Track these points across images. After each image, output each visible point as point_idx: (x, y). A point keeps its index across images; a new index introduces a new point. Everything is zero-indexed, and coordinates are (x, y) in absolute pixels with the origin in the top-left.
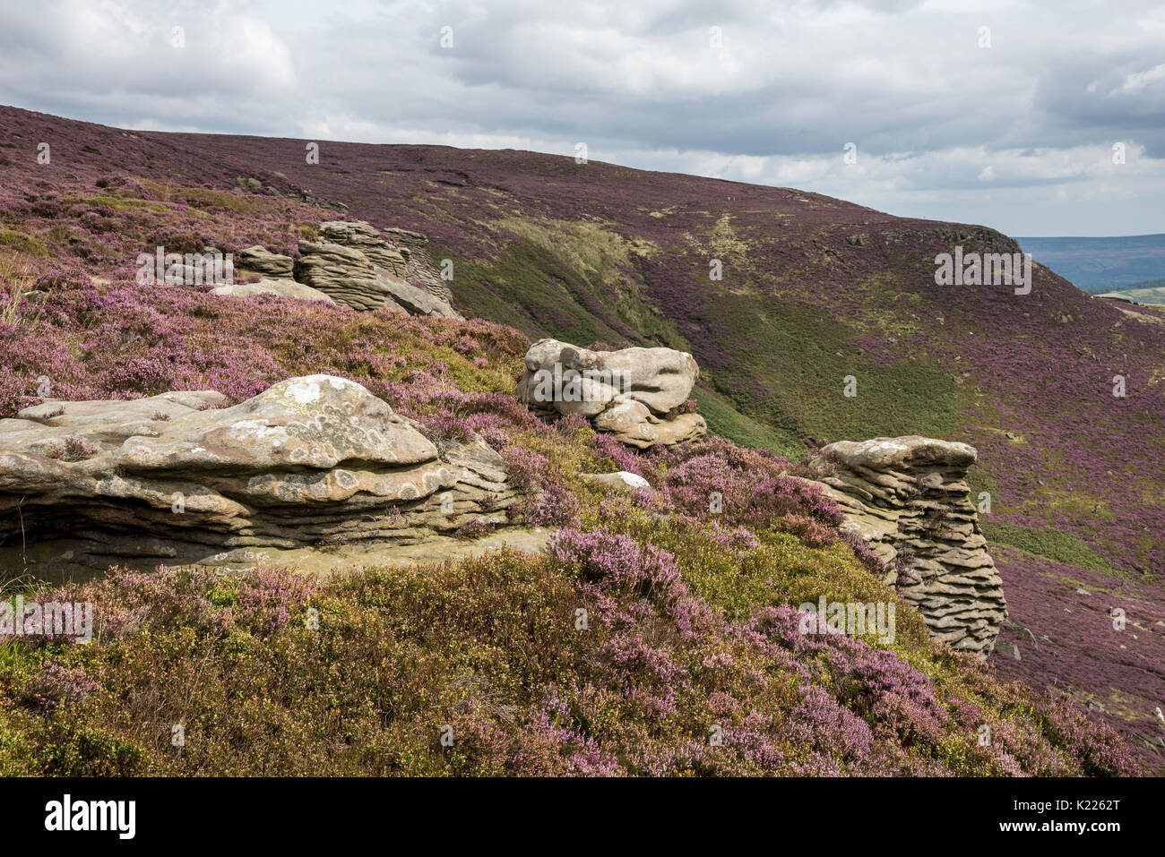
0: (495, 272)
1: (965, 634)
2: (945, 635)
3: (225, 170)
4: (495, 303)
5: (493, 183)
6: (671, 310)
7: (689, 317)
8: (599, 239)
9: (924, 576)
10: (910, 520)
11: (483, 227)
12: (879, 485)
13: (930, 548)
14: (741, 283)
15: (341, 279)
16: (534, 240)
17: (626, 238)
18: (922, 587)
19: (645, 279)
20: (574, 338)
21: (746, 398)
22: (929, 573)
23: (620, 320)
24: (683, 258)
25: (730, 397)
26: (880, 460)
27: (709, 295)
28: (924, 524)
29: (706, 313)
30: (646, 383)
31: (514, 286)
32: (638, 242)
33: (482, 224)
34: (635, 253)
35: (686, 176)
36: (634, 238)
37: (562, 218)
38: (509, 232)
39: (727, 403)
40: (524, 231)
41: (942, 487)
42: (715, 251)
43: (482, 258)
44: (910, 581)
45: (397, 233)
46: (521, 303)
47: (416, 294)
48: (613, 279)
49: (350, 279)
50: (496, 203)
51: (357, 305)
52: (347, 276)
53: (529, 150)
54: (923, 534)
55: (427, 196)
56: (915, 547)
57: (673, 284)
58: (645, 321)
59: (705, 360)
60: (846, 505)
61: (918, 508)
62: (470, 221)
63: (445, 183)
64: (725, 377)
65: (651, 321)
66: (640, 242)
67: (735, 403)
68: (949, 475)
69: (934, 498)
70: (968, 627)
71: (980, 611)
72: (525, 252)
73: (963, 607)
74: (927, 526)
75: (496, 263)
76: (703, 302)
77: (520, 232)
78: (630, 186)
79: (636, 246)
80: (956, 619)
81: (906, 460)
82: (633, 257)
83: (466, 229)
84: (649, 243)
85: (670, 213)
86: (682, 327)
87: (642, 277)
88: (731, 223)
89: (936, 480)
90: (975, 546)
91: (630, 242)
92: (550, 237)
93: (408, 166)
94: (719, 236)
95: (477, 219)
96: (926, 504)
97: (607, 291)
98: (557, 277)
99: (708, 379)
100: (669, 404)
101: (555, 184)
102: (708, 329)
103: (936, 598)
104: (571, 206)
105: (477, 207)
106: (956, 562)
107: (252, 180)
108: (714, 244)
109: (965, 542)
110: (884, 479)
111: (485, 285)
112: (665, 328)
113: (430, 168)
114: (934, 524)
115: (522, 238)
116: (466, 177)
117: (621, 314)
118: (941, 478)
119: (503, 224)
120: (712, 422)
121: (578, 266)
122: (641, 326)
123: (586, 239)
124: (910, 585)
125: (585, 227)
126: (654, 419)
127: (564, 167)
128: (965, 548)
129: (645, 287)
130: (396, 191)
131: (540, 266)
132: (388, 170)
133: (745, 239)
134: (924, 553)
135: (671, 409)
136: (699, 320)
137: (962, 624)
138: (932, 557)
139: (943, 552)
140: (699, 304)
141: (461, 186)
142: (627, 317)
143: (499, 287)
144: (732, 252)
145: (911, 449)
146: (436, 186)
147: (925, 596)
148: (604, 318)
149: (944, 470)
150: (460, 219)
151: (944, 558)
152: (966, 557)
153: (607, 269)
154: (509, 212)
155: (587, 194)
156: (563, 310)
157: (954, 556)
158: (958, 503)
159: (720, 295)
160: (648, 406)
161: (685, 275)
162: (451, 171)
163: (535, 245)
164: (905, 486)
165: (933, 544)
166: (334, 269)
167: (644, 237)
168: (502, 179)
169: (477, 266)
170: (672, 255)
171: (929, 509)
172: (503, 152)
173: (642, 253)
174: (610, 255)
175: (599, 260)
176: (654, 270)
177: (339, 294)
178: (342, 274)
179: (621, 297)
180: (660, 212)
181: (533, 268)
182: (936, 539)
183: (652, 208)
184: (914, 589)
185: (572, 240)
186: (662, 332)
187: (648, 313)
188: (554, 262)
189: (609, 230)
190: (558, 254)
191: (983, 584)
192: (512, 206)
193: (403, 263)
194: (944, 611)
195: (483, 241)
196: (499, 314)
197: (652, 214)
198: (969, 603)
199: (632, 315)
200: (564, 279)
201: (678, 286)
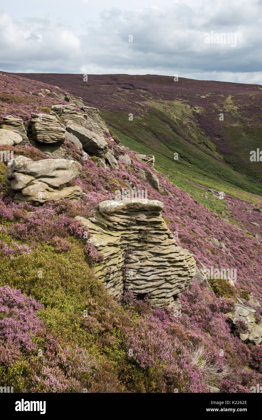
0: (142, 121)
1: (164, 282)
2: (153, 283)
3: (36, 87)
4: (142, 132)
5: (143, 88)
6: (209, 133)
7: (215, 135)
8: (182, 107)
9: (140, 258)
10: (129, 235)
11: (138, 104)
12: (110, 221)
13: (143, 246)
14: (235, 122)
15: (47, 127)
16: (157, 108)
17: (192, 106)
18: (139, 263)
19: (199, 121)
20: (172, 144)
21: (237, 165)
22: (142, 257)
23: (189, 137)
24: (213, 113)
25: (231, 165)
26: (109, 210)
27: (223, 127)
28: (139, 236)
29: (222, 133)
30: (48, 174)
31: (149, 126)
32: (196, 108)
33: (138, 103)
34: (195, 112)
35: (215, 81)
36: (194, 106)
37: (168, 100)
38: (148, 106)
39: (230, 167)
40: (154, 105)
41: (147, 220)
42: (225, 110)
43: (138, 116)
44: (132, 261)
45: (87, 108)
46: (152, 132)
47: (86, 131)
48: (187, 122)
49: (50, 127)
50: (143, 95)
51: (53, 137)
52: (49, 126)
53: (156, 74)
54: (139, 241)
55: (118, 93)
56: (135, 246)
57: (209, 123)
58: (199, 137)
59: (221, 151)
60: (95, 230)
61: (134, 230)
62: (134, 102)
63: (124, 88)
64: (229, 157)
65: (201, 137)
66: (197, 108)
67: (233, 167)
68: (150, 215)
69: (143, 225)
70: (165, 279)
71: (172, 272)
72: (153, 112)
73: (161, 270)
74: (140, 237)
75: (143, 118)
76: (220, 129)
77: (152, 106)
78: (193, 87)
79: (195, 109)
80: (158, 276)
81: (123, 209)
82: (194, 113)
83: (132, 105)
84: (200, 108)
85: (209, 96)
86: (212, 139)
87: (197, 121)
88: (232, 99)
89: (143, 217)
90: (168, 244)
91: (193, 108)
92: (163, 107)
93: (111, 82)
94: (227, 104)
95: (136, 101)
96: (138, 228)
97: (184, 127)
98: (165, 122)
99: (222, 158)
100: (59, 183)
101: (165, 87)
102: (223, 140)
103: (147, 268)
104: (171, 95)
105: (136, 97)
106: (157, 251)
107: (47, 90)
108: (225, 107)
109: (162, 243)
110: (112, 218)
111: (139, 126)
112: (206, 140)
113: (119, 83)
114: (144, 236)
115: (153, 108)
116: (132, 85)
117: (190, 135)
118: (145, 216)
119: (146, 103)
120: (223, 174)
121: (173, 118)
122: (197, 139)
123: (177, 107)
124: (132, 263)
125: (176, 103)
126: (51, 189)
127: (169, 80)
128: (162, 246)
129: (199, 124)
130: (107, 92)
131: (159, 118)
132: (104, 84)
133: (237, 105)
134: (140, 248)
135: (60, 185)
136: (219, 136)
137: (162, 278)
138: (145, 250)
139: (150, 248)
140: (219, 130)
141: (130, 89)
142: (192, 136)
143: (144, 126)
144: (232, 110)
145: (125, 205)
146: (121, 89)
147: (140, 267)
148: (183, 137)
149: (146, 213)
150: (130, 102)
151: (151, 250)
152: (162, 249)
153: (184, 118)
154: (148, 98)
155: (177, 90)
156: (168, 134)
157: (157, 249)
158: (157, 226)
159: (227, 127)
160: (48, 184)
161: (214, 119)
162: (127, 84)
163: (157, 110)
164: (126, 221)
165: (145, 244)
166: (44, 123)
167: (198, 105)
168: (145, 86)
169: (136, 119)
170: (209, 112)
171: (140, 230)
172: (146, 75)
173: (198, 112)
174: (185, 113)
175: (181, 115)
176: (202, 118)
177: (46, 133)
178: (46, 125)
179: (190, 128)
180: (205, 96)
181: (157, 119)
182: (146, 242)
183: (202, 94)
184: (135, 264)
185: (171, 108)
186: (205, 141)
187: (200, 134)
188: (165, 116)
189: (185, 103)
190: (166, 114)
191: (172, 260)
192: (149, 96)
193: (84, 120)
194: (151, 273)
195: (138, 109)
196: (144, 136)
197: (202, 97)
198: (165, 269)
199: (194, 135)
200: (168, 123)
201: (211, 123)
